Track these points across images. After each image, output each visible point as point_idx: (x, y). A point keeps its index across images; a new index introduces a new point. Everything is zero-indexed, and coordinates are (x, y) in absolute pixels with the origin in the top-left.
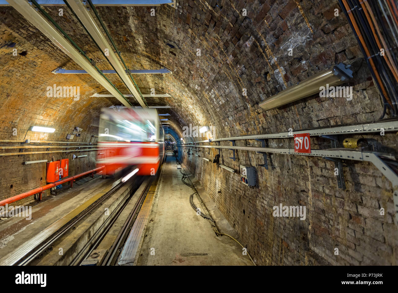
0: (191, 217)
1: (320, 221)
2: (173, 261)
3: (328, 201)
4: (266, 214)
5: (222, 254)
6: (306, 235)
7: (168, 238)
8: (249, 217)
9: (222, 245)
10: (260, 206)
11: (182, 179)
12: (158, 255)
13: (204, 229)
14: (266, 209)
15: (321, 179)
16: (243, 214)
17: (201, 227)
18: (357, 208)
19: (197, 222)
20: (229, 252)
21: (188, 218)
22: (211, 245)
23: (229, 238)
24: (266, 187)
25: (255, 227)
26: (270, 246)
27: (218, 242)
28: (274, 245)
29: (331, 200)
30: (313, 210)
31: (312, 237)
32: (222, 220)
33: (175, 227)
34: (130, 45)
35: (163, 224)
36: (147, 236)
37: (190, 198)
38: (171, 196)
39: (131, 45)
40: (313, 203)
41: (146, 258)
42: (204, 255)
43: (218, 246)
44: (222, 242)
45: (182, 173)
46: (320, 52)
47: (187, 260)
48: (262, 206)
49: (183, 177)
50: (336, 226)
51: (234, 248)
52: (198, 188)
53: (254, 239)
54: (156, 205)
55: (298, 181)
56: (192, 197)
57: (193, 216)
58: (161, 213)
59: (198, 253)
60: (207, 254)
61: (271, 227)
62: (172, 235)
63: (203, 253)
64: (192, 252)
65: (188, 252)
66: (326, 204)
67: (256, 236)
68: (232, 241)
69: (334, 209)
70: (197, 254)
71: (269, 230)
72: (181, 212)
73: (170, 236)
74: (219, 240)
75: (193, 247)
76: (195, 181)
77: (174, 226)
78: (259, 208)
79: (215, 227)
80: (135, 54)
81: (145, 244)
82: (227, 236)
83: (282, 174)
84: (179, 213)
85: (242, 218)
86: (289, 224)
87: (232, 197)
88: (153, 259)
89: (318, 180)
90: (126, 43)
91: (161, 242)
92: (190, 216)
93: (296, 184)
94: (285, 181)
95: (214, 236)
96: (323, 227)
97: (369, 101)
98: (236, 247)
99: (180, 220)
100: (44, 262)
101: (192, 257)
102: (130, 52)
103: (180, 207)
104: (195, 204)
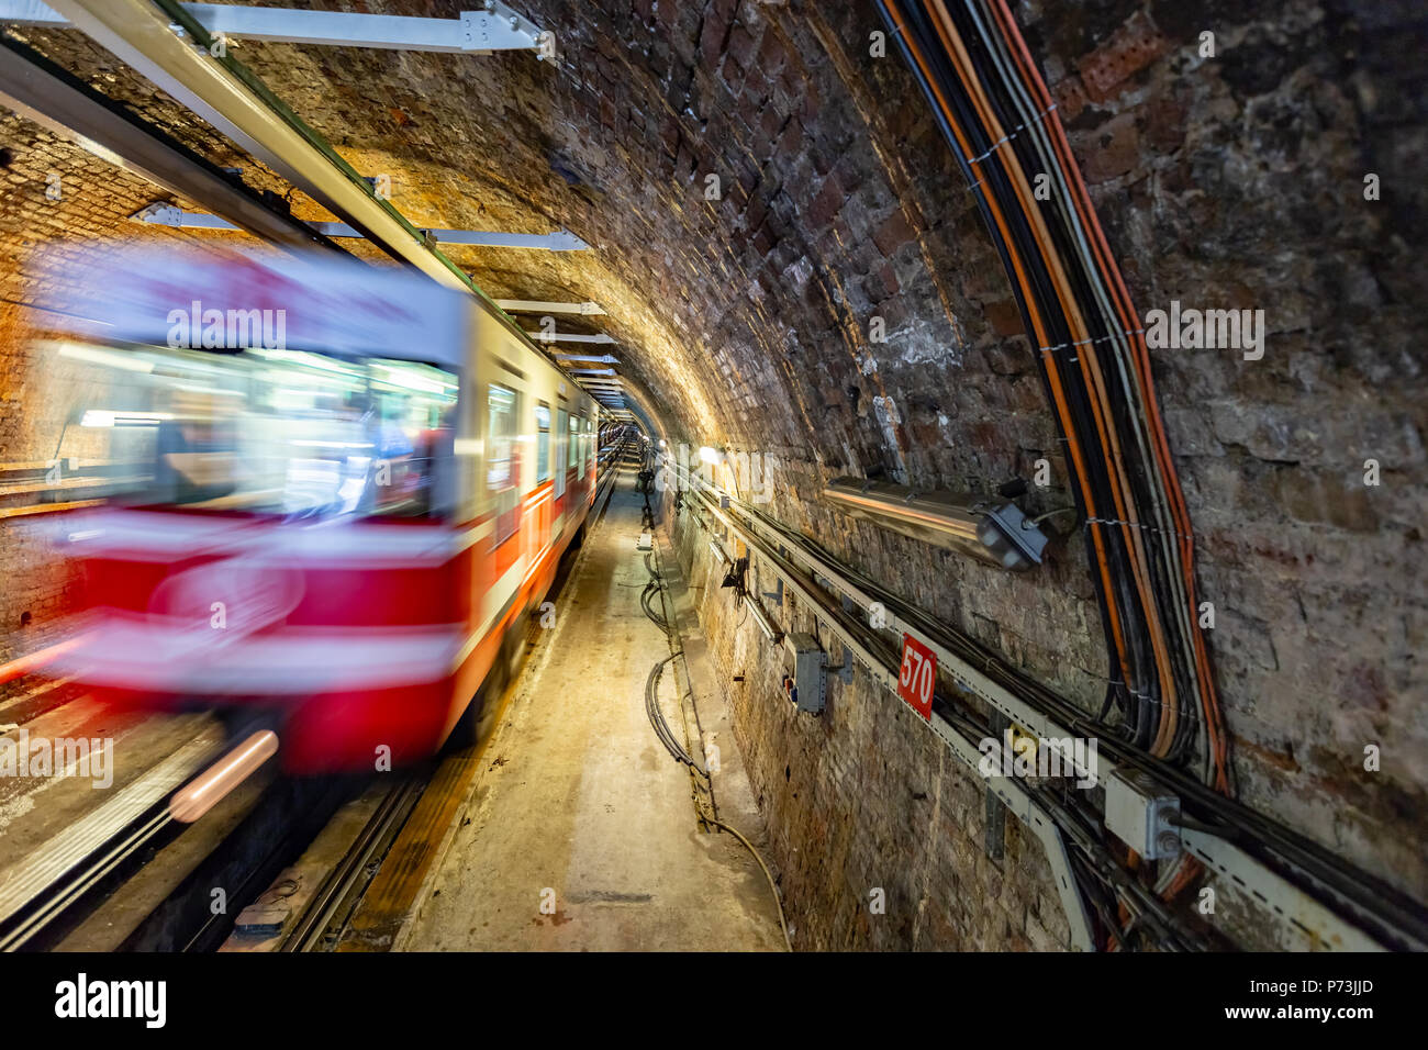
0: (635, 755)
1: (945, 902)
2: (534, 920)
3: (970, 858)
4: (834, 808)
5: (698, 899)
6: (909, 922)
7: (539, 832)
8: (795, 796)
9: (705, 867)
10: (825, 777)
11: (645, 592)
12: (492, 895)
13: (666, 804)
14: (836, 796)
15: (964, 785)
16: (783, 778)
17: (656, 796)
18: (1025, 918)
19: (647, 776)
20: (722, 892)
21: (622, 757)
22: (672, 864)
23: (737, 841)
24: (844, 726)
25: (806, 835)
26: (831, 908)
27: (695, 856)
28: (840, 911)
29: (975, 859)
30: (936, 862)
31: (921, 935)
32: (731, 771)
33: (573, 789)
34: (422, 138)
35: (534, 779)
36: (469, 822)
37: (651, 678)
38: (587, 663)
39: (429, 141)
40: (939, 844)
41: (449, 903)
42: (639, 899)
43: (693, 871)
44: (712, 854)
45: (650, 570)
46: (981, 418)
47: (580, 916)
48: (830, 781)
49: (650, 587)
50: (974, 937)
51: (742, 880)
52: (688, 637)
53: (799, 866)
54: (528, 700)
55: (914, 760)
56: (658, 672)
57: (641, 752)
58: (536, 734)
59: (623, 892)
60: (648, 898)
61: (840, 854)
62: (554, 823)
63: (637, 893)
64: (601, 887)
65: (591, 888)
66: (964, 864)
67: (804, 861)
68: (743, 851)
69: (977, 888)
70: (618, 897)
71: (835, 862)
72: (606, 734)
73: (546, 825)
74: (703, 848)
75: (611, 872)
76: (685, 607)
77: (568, 786)
78: (822, 781)
79: (705, 791)
80: (450, 170)
81: (459, 851)
82: (731, 832)
83: (885, 715)
84: (598, 737)
85: (781, 788)
86: (880, 872)
87: (767, 710)
88: (471, 910)
89: (957, 785)
90: (405, 131)
91: (510, 845)
92: (633, 749)
93: (909, 765)
94: (889, 741)
95: (691, 829)
96: (947, 923)
97: (1087, 639)
98: (750, 877)
99: (596, 762)
100: (120, 901)
101: (600, 907)
102: (430, 160)
103: (606, 712)
104: (661, 701)
